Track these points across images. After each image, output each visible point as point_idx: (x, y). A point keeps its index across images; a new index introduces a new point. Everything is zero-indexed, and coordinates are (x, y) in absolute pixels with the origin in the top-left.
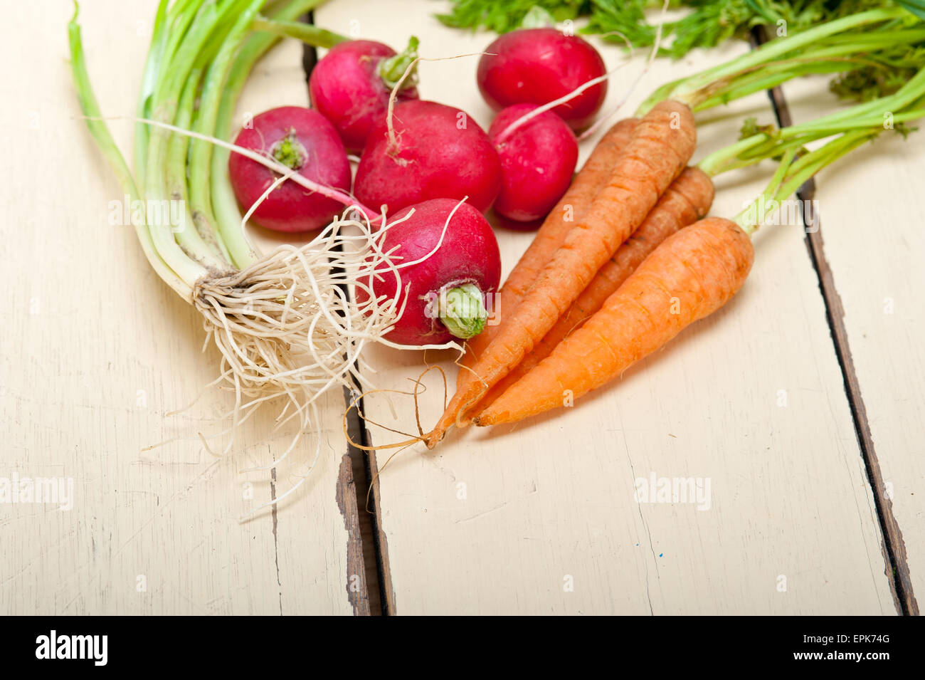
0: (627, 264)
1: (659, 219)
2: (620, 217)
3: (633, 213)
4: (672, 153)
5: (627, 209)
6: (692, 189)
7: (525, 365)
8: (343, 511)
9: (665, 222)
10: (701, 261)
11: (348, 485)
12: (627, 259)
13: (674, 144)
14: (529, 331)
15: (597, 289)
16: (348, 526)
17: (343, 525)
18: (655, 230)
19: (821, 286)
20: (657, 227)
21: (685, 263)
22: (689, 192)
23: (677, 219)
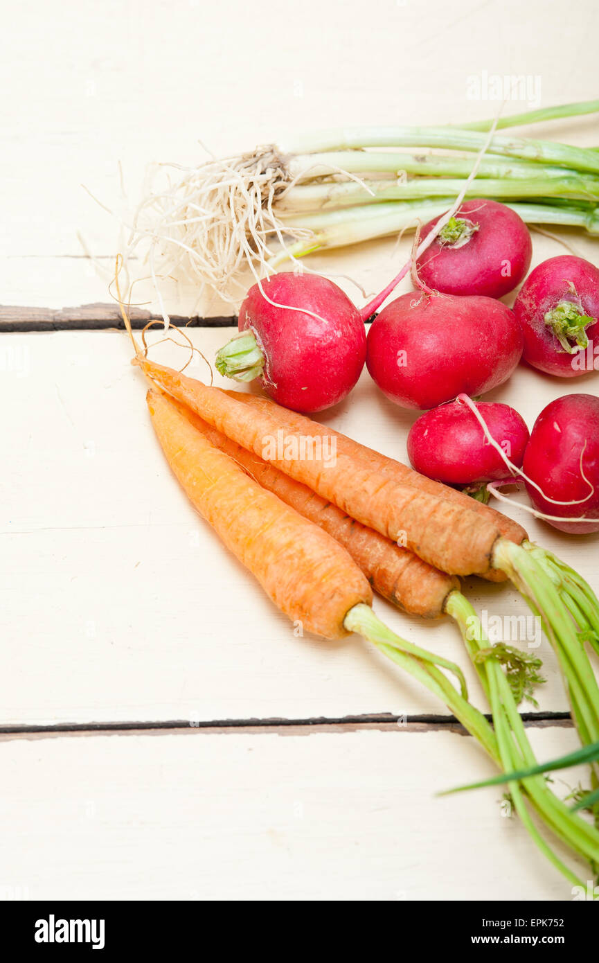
0: (323, 518)
1: (376, 545)
2: (345, 487)
3: (354, 499)
4: (421, 531)
5: (355, 492)
6: (414, 578)
7: (213, 433)
8: (84, 307)
9: (373, 552)
10: (290, 557)
11: (115, 313)
12: (328, 517)
13: (429, 530)
14: (225, 416)
15: (296, 493)
16: (66, 310)
17: (68, 306)
18: (362, 543)
19: (323, 721)
20: (365, 544)
21: (290, 545)
22: (410, 575)
23: (379, 564)
